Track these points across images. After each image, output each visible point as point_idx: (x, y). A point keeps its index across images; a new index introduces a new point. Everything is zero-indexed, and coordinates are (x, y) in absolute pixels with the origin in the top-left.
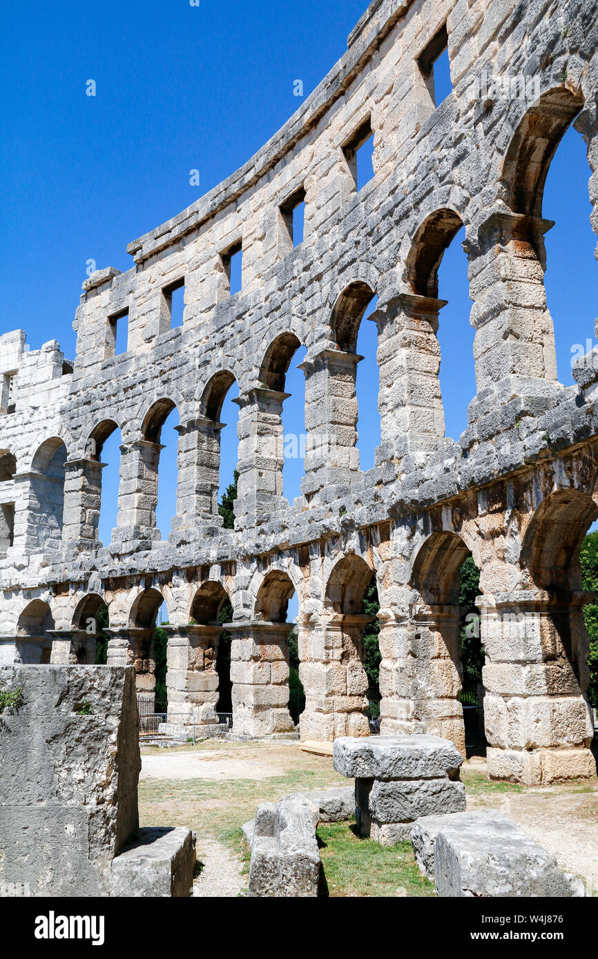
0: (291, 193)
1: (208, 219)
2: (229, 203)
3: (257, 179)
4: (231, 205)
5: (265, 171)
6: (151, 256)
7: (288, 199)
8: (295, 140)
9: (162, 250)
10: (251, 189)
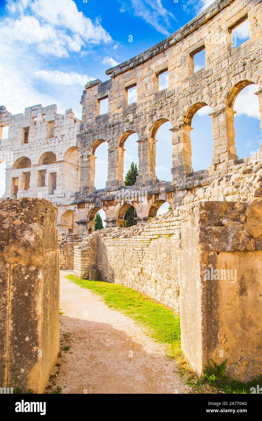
0: (197, 48)
1: (149, 59)
2: (160, 53)
3: (176, 43)
4: (161, 54)
5: (181, 39)
6: (119, 75)
7: (194, 50)
8: (199, 26)
9: (124, 72)
10: (173, 47)
